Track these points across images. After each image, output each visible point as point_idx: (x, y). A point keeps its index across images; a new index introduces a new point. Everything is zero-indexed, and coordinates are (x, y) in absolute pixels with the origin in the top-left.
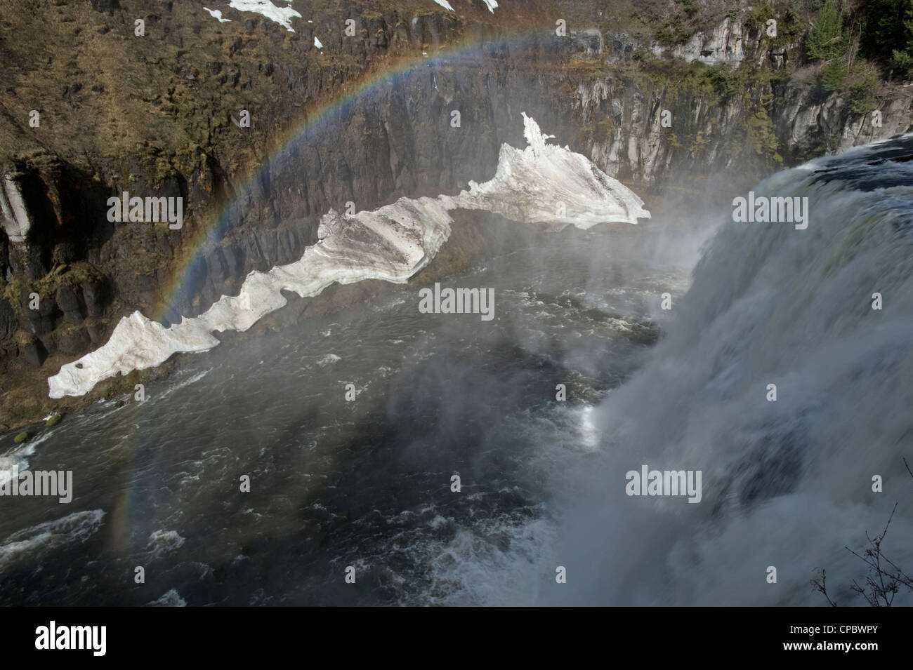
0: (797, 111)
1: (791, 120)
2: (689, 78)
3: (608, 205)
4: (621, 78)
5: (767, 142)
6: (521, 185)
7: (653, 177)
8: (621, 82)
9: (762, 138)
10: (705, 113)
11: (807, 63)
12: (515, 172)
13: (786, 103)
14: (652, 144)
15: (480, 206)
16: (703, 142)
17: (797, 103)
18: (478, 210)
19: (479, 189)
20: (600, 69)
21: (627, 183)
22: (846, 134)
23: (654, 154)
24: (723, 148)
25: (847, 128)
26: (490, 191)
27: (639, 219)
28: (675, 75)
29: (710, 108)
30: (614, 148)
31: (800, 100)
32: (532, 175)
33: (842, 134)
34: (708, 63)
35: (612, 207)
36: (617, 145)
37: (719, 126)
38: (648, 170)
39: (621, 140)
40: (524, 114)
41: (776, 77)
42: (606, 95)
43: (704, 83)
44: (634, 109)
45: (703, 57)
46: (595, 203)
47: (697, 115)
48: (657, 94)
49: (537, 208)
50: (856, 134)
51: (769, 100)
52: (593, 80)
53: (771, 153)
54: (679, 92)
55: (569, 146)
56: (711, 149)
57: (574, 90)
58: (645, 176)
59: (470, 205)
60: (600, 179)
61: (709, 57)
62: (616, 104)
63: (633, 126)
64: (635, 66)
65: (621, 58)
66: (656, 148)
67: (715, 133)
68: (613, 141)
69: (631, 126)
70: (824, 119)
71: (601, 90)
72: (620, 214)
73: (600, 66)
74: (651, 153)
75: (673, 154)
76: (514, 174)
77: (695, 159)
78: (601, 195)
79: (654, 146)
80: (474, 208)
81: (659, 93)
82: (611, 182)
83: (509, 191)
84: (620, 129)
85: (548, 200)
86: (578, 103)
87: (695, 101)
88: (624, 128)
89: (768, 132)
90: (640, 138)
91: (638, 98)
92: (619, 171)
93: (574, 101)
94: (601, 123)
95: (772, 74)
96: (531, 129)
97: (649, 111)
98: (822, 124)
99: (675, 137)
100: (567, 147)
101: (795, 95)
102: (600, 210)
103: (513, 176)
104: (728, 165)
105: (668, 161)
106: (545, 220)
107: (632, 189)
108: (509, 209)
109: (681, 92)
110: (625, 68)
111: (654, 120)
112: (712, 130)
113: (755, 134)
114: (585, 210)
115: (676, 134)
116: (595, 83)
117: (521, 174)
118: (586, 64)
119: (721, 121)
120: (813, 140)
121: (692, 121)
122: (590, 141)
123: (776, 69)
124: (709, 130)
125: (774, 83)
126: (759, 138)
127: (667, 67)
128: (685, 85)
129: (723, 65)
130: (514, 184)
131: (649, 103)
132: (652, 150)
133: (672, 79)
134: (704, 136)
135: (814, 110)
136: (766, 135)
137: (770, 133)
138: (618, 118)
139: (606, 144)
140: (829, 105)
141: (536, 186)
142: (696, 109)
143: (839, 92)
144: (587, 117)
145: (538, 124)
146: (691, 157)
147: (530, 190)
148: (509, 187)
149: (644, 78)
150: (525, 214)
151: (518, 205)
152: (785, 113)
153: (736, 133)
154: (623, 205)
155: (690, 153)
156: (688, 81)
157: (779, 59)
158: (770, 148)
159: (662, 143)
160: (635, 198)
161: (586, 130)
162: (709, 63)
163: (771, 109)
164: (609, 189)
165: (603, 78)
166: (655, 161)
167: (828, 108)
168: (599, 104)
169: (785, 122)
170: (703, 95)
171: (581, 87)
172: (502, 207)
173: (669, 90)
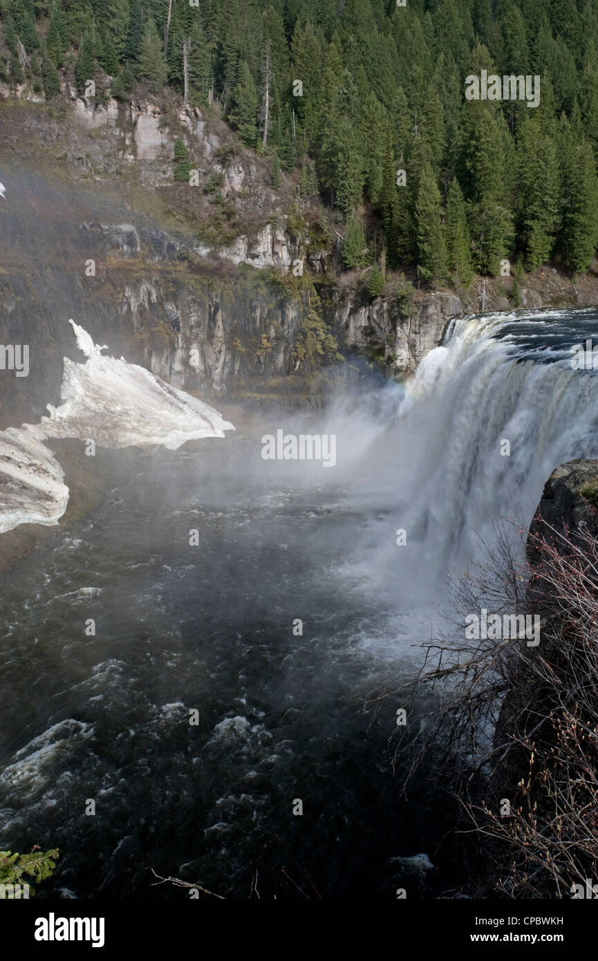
0: (348, 313)
1: (344, 321)
2: (241, 280)
3: (192, 420)
4: (170, 279)
5: (327, 342)
6: (101, 406)
7: (224, 385)
8: (171, 284)
9: (319, 338)
10: (265, 316)
11: (345, 270)
12: (89, 391)
13: (336, 305)
14: (217, 349)
15: (68, 433)
16: (269, 345)
17: (347, 306)
18: (67, 439)
19: (58, 414)
20: (143, 269)
21: (196, 394)
22: (399, 333)
23: (222, 360)
24: (289, 350)
25: (399, 328)
26: (70, 415)
27: (225, 432)
28: (228, 277)
29: (269, 311)
30: (178, 357)
31: (349, 303)
32: (108, 393)
33: (396, 333)
34: (256, 266)
35: (196, 421)
36: (180, 353)
37: (281, 329)
38: (217, 378)
39: (182, 347)
40: (71, 321)
41: (319, 281)
42: (155, 298)
43: (258, 286)
44: (191, 313)
45: (250, 260)
46: (180, 419)
47: (258, 318)
48: (214, 297)
49: (125, 430)
50: (407, 333)
51: (317, 302)
52: (139, 281)
53: (333, 352)
54: (234, 295)
55: (124, 357)
56: (278, 352)
57: (119, 292)
58: (214, 385)
59: (58, 433)
60: (170, 392)
61: (256, 260)
62: (171, 308)
63: (194, 331)
64: (182, 266)
65: (164, 257)
66: (223, 353)
67: (278, 335)
68: (174, 350)
69: (191, 332)
70: (373, 319)
71: (149, 294)
72: (206, 428)
73: (142, 266)
74: (217, 360)
75: (241, 359)
76: (87, 393)
77: (265, 363)
78: (181, 410)
79: (220, 352)
80: (64, 436)
81: (217, 296)
82: (183, 395)
83: (92, 414)
84: (180, 336)
85: (134, 420)
86: (125, 308)
87: (253, 304)
88: (184, 334)
89: (324, 333)
90: (203, 343)
91: (194, 301)
92: (185, 382)
93: (121, 304)
94: (154, 329)
95: (313, 277)
96: (84, 339)
97: (207, 315)
98: (373, 324)
99: (239, 341)
100: (122, 358)
101: (342, 298)
102: (186, 426)
103: (87, 396)
104: (297, 367)
105: (237, 367)
106: (134, 443)
107: (203, 401)
108: (98, 434)
109: (236, 294)
110: (172, 268)
111: (215, 324)
112: (276, 332)
113: (312, 335)
114: (174, 427)
115: (239, 339)
116: (141, 285)
117: (97, 393)
118: (125, 263)
119: (283, 323)
120: (369, 339)
121: (253, 323)
122: (146, 350)
123: (316, 272)
124: (272, 333)
125: (319, 287)
126: (317, 339)
127: (217, 269)
128: (239, 287)
129: (272, 269)
130: (93, 405)
131: (207, 306)
132: (219, 356)
133: (225, 282)
134: (268, 339)
135: (363, 312)
136: (323, 336)
137: (327, 334)
138: (175, 324)
139: (166, 353)
140: (377, 308)
141: (117, 405)
142: (255, 312)
143: (383, 297)
144: (138, 323)
145: (88, 332)
146: (260, 362)
147: (112, 409)
148: (87, 409)
149: (195, 280)
150: (115, 439)
151: (105, 428)
152: (337, 315)
153: (297, 335)
154: (204, 418)
155: (259, 357)
156: (241, 284)
157: (317, 265)
158: (332, 348)
159: (227, 349)
160: (212, 411)
161: (139, 337)
162: (258, 267)
163: (321, 311)
164: (184, 403)
165: (150, 279)
166: (223, 368)
167: (377, 311)
168: (148, 309)
169: (339, 323)
170: (260, 298)
171: (127, 289)
172: (90, 432)
173: (225, 293)
